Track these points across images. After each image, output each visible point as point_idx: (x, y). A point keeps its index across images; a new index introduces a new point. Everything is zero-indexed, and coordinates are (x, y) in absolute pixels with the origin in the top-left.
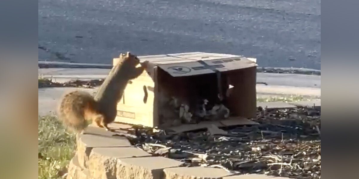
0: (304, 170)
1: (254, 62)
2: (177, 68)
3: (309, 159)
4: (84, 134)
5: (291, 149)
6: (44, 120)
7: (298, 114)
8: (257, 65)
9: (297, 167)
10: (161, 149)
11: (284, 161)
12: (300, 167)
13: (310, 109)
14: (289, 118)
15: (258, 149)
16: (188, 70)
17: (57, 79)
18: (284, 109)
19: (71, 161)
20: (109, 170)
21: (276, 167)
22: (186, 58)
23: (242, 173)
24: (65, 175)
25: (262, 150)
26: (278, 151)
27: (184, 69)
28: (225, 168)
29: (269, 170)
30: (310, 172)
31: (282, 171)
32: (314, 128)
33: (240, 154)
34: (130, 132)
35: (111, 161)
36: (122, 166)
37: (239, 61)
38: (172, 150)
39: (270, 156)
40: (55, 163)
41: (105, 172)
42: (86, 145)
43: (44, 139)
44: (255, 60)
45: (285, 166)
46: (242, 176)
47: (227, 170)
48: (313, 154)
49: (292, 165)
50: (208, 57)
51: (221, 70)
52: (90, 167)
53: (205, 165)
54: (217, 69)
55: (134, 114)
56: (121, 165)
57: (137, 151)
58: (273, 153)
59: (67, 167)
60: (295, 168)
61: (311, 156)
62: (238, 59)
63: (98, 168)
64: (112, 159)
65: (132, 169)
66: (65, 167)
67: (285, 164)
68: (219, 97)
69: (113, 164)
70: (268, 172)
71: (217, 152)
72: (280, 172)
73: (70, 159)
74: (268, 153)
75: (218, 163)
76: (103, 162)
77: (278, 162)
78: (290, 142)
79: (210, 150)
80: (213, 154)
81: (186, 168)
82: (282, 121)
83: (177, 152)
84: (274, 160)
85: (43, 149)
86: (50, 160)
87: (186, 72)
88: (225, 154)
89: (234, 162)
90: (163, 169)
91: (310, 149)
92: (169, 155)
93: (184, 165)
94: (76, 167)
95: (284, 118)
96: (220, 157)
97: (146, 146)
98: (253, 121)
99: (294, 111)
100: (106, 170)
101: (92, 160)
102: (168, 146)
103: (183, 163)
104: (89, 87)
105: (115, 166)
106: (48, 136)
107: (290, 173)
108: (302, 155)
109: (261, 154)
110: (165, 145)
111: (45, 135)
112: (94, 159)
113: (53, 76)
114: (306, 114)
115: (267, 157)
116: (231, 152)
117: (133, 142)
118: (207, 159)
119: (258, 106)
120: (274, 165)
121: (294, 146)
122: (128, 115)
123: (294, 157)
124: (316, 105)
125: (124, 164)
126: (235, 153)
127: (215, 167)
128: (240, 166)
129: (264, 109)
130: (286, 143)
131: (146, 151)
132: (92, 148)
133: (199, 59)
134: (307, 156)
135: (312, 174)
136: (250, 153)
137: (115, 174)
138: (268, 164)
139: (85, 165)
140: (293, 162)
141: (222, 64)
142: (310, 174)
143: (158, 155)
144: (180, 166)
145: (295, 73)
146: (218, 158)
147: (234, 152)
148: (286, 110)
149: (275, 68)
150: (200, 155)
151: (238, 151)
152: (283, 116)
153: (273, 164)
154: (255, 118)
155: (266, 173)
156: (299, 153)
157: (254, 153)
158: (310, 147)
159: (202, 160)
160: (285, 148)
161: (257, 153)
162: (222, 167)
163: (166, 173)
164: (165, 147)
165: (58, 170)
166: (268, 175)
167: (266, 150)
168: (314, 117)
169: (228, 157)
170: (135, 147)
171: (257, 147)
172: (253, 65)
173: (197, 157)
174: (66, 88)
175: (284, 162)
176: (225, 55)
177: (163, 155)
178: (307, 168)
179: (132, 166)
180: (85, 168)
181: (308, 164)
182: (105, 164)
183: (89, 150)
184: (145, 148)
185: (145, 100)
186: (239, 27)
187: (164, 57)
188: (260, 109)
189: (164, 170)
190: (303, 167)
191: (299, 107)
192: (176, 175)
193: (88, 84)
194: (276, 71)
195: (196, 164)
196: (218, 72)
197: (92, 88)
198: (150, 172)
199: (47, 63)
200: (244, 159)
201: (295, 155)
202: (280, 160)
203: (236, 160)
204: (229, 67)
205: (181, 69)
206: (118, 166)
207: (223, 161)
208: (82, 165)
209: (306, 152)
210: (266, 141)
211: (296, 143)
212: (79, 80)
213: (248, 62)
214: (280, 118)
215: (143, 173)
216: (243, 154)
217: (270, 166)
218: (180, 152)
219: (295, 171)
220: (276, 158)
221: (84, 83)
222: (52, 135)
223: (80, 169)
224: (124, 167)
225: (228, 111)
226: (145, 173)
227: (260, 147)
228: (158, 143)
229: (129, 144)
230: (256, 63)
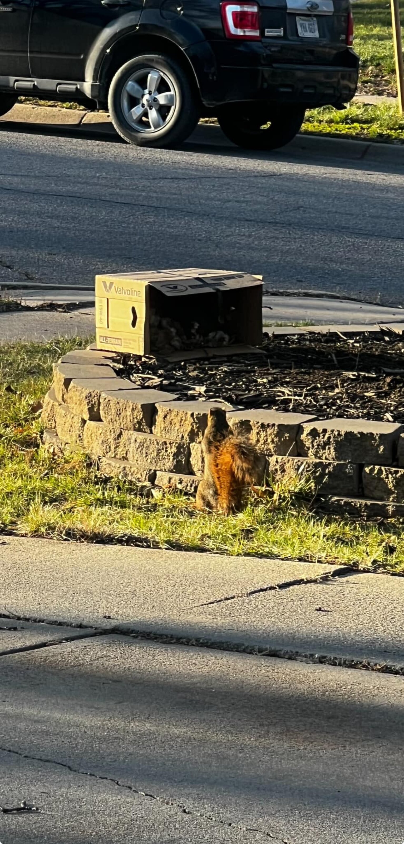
0: (319, 405)
1: (259, 280)
2: (172, 286)
3: (324, 392)
4: (62, 363)
5: (303, 381)
6: (13, 348)
7: (310, 341)
8: (263, 283)
9: (311, 401)
10: (151, 381)
11: (295, 394)
12: (315, 401)
13: (324, 335)
14: (300, 345)
15: (265, 380)
16: (184, 289)
17: (27, 302)
18: (294, 335)
19: (47, 396)
20: (92, 405)
21: (287, 402)
22: (180, 275)
23: (246, 408)
24: (40, 411)
25: (269, 382)
26: (287, 383)
27: (179, 288)
28: (226, 403)
29: (278, 405)
30: (326, 407)
31: (293, 406)
32: (329, 357)
33: (244, 386)
34: (114, 360)
35: (93, 394)
36: (107, 400)
37: (242, 279)
38: (165, 382)
39: (279, 389)
40: (27, 398)
41: (87, 407)
42: (64, 376)
43: (14, 370)
44: (260, 277)
45: (296, 400)
46: (246, 411)
47: (229, 405)
48: (329, 387)
49: (305, 398)
50: (206, 274)
51: (222, 288)
52: (69, 400)
53: (204, 399)
54: (218, 287)
55: (119, 341)
56: (105, 399)
57: (125, 383)
58: (282, 385)
59: (41, 402)
60: (309, 402)
61: (326, 389)
62: (241, 276)
63: (78, 402)
64: (95, 392)
65: (118, 403)
66: (39, 402)
67: (297, 398)
68: (219, 320)
69: (96, 398)
70: (277, 407)
71: (217, 384)
72: (291, 407)
73: (44, 393)
74: (275, 386)
75: (219, 397)
76: (84, 395)
77: (289, 395)
78: (302, 373)
79: (208, 382)
80: (212, 386)
81: (181, 402)
82: (293, 349)
83: (170, 384)
84: (283, 393)
85: (13, 382)
86: (21, 395)
87: (182, 291)
88: (226, 386)
89: (237, 396)
90: (154, 404)
91: (325, 380)
92: (161, 387)
93: (178, 399)
94: (52, 401)
95: (294, 345)
96: (221, 389)
97: (135, 377)
98: (258, 348)
99: (306, 337)
100: (88, 405)
101: (70, 394)
102: (160, 376)
103: (177, 396)
104: (65, 312)
105: (99, 401)
106: (18, 366)
107: (302, 408)
108: (316, 388)
109: (268, 386)
110: (156, 376)
111: (15, 365)
112: (74, 392)
113: (23, 298)
114: (320, 341)
115: (275, 390)
116: (233, 384)
117: (119, 373)
118: (206, 392)
119: (263, 332)
120: (284, 399)
121: (306, 377)
122: (113, 341)
123: (307, 390)
124: (331, 331)
125: (109, 397)
126: (238, 385)
127: (216, 401)
128: (244, 400)
129: (270, 335)
130: (297, 374)
131: (134, 382)
132: (71, 379)
133: (196, 276)
134: (321, 389)
135: (328, 410)
136: (255, 386)
137: (99, 409)
138: (277, 398)
139: (63, 400)
140: (306, 395)
141: (223, 282)
142: (325, 410)
143: (148, 387)
144: (174, 400)
145: (304, 296)
146: (218, 391)
147: (236, 385)
148: (296, 336)
149: (281, 290)
150: (197, 388)
151: (241, 383)
152: (293, 342)
153: (282, 398)
154: (262, 345)
155: (274, 408)
156: (313, 385)
157: (260, 385)
158: (325, 379)
159: (200, 394)
160: (297, 379)
161: (264, 385)
162: (223, 401)
163: (158, 408)
164: (156, 378)
165: (31, 405)
166: (277, 410)
167: (273, 383)
168: (329, 345)
169: (230, 390)
170: (122, 378)
171: (263, 378)
172: (258, 283)
173: (194, 389)
174: (39, 313)
175: (295, 396)
176: (225, 271)
177: (154, 387)
178: (322, 403)
179: (118, 400)
180: (63, 403)
181: (323, 398)
182: (86, 398)
183: (67, 382)
184: (133, 379)
185: (134, 324)
186: (238, 243)
187: (153, 273)
188: (266, 334)
189: (156, 405)
190: (317, 402)
191: (311, 333)
192: (170, 410)
193: (63, 308)
194: (282, 294)
195: (193, 398)
196: (218, 290)
197: (68, 312)
198: (140, 406)
199: (14, 283)
200: (249, 393)
201: (308, 388)
202: (290, 393)
203: (240, 393)
204: (231, 285)
205: (175, 287)
206: (101, 401)
207: (224, 394)
208: (60, 399)
209: (321, 384)
210: (274, 371)
211: (309, 374)
212: (53, 302)
213: (252, 279)
214: (289, 345)
215: (131, 407)
216: (247, 386)
217: (279, 400)
218: (174, 384)
219: (308, 406)
220: (286, 391)
221: (60, 306)
222: (23, 366)
223: (57, 404)
224: (109, 401)
225: (227, 337)
226: (133, 408)
227: (267, 378)
228: (148, 374)
229: (114, 375)
230: (262, 281)
